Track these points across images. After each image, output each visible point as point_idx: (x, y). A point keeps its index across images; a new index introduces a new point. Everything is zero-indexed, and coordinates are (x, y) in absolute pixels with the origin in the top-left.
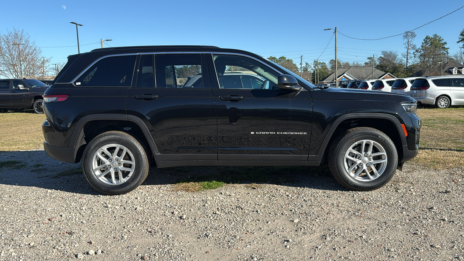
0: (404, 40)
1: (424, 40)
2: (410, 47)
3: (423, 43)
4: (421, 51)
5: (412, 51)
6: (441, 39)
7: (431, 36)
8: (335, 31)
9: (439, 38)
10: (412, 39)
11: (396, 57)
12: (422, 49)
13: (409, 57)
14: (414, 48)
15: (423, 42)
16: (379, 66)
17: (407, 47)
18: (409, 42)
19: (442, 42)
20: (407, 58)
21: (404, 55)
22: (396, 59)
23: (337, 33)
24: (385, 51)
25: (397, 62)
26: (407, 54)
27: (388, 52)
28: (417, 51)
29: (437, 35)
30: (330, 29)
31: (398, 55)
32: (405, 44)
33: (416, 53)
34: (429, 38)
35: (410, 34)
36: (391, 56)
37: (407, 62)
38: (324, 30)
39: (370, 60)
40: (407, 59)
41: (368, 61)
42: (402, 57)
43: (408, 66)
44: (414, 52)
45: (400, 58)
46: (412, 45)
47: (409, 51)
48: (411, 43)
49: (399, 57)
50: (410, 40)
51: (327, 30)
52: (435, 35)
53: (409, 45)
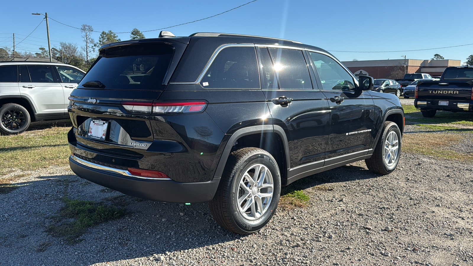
0: (82, 33)
1: (101, 35)
2: (88, 41)
3: (100, 38)
4: (99, 46)
5: (91, 45)
6: (115, 35)
7: (107, 32)
8: (46, 17)
9: (114, 35)
10: (90, 33)
11: (76, 50)
12: (99, 44)
13: (89, 51)
14: (92, 42)
15: (100, 36)
16: (59, 58)
17: (86, 40)
18: (87, 35)
19: (117, 39)
20: (87, 51)
21: (83, 48)
22: (76, 52)
23: (48, 20)
24: (64, 42)
25: (77, 54)
26: (87, 47)
27: (67, 44)
28: (95, 45)
29: (112, 31)
30: (40, 14)
31: (77, 48)
32: (84, 38)
33: (94, 47)
34: (106, 34)
35: (88, 28)
36: (70, 48)
37: (87, 55)
38: (32, 14)
39: (43, 50)
40: (87, 53)
41: (40, 52)
42: (81, 50)
43: (88, 60)
44: (92, 46)
45: (80, 51)
46: (90, 39)
47: (88, 45)
48: (90, 37)
49: (78, 50)
50: (88, 33)
51: (36, 14)
52: (110, 31)
53: (87, 38)
